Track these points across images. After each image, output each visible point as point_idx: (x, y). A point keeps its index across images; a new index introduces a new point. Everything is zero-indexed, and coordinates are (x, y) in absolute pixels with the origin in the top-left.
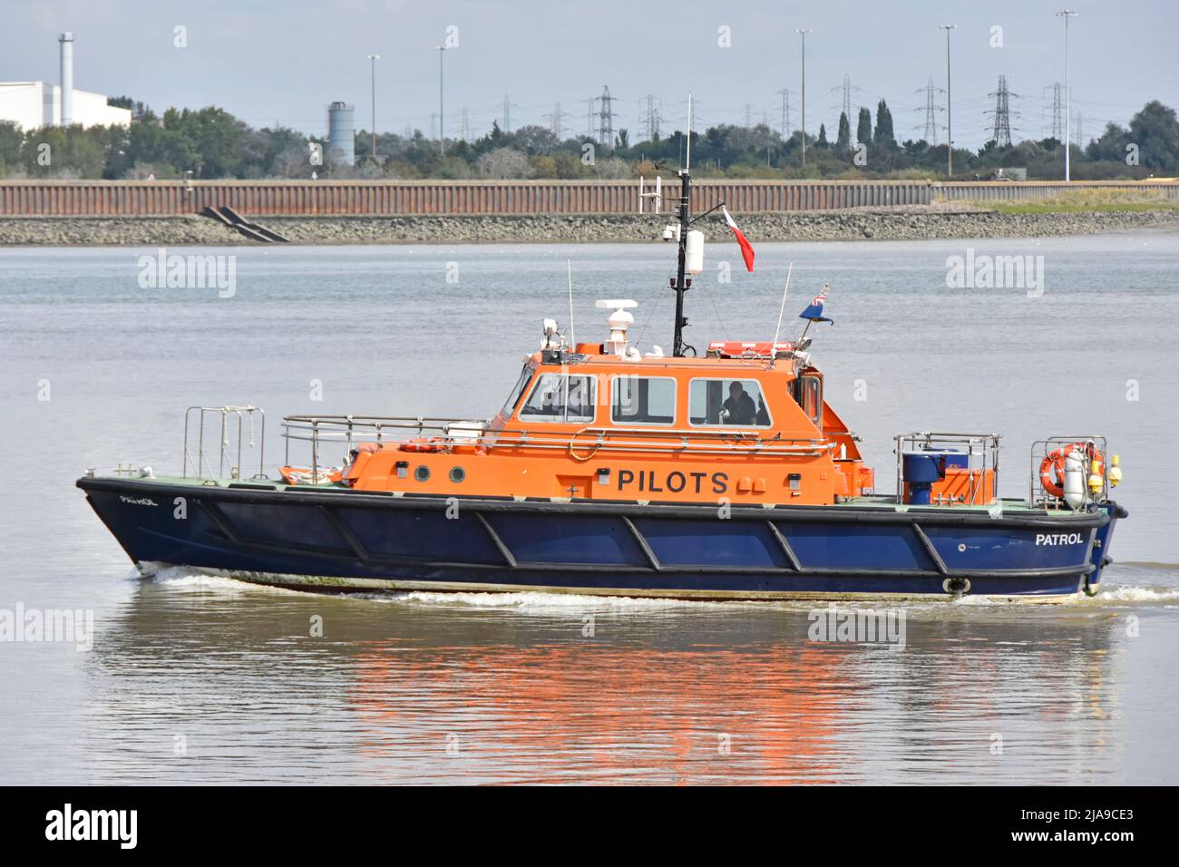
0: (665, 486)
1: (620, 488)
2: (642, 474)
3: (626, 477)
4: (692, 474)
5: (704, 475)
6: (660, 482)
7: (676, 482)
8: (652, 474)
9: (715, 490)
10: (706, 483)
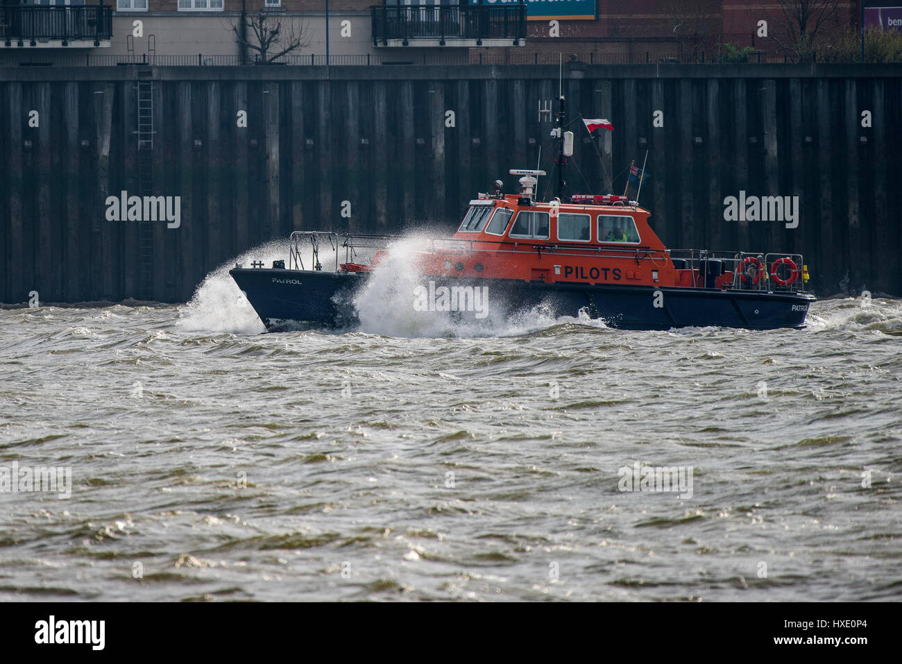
0: (589, 276)
1: (566, 276)
2: (577, 268)
3: (569, 270)
4: (603, 269)
5: (609, 269)
6: (586, 273)
7: (595, 273)
8: (582, 268)
9: (614, 278)
10: (610, 275)
